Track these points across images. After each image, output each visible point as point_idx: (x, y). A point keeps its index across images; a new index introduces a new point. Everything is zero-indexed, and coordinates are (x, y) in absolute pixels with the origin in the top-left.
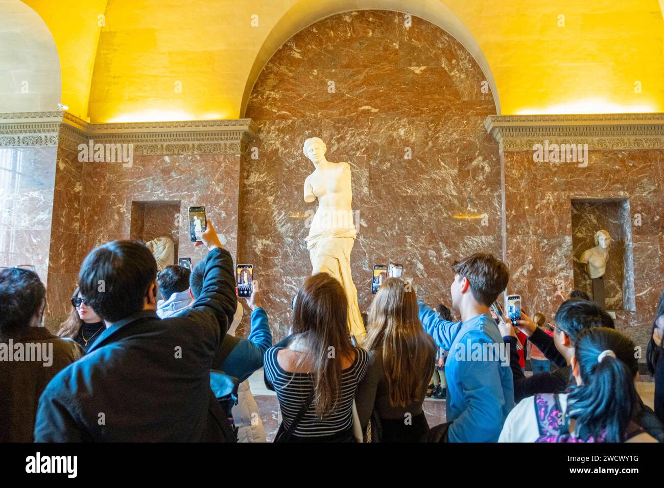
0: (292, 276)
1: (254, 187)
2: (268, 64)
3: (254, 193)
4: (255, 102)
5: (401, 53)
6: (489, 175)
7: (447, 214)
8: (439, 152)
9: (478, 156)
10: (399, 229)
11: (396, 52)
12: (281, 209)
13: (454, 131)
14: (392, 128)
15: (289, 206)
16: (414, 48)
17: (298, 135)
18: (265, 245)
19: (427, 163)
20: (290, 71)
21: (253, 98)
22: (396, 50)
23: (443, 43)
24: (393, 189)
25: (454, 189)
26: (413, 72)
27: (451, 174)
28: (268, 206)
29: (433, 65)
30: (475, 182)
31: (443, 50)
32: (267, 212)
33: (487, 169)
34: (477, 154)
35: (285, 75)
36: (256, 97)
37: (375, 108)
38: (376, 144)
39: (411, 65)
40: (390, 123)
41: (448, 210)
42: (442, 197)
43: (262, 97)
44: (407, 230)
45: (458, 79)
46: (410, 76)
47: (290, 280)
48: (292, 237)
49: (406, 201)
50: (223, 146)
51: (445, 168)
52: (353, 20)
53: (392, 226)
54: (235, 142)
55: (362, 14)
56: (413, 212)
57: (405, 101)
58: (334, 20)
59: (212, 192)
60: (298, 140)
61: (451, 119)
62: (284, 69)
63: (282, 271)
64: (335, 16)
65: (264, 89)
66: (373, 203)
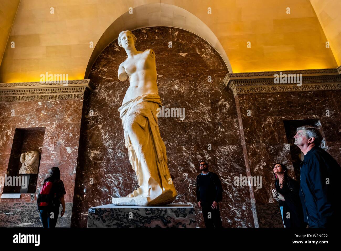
0: (112, 173)
1: (90, 119)
2: (101, 54)
3: (90, 123)
4: (93, 73)
5: (174, 47)
6: (229, 109)
7: (206, 132)
8: (198, 97)
9: (222, 99)
10: (178, 142)
12: (106, 132)
13: (206, 86)
14: (170, 85)
15: (111, 130)
16: (181, 44)
17: (117, 90)
18: (96, 154)
19: (192, 103)
20: (113, 57)
21: (93, 71)
23: (196, 41)
24: (173, 119)
25: (209, 118)
26: (181, 56)
27: (207, 110)
28: (98, 130)
29: (191, 52)
30: (221, 113)
31: (197, 44)
32: (98, 134)
33: (228, 106)
34: (221, 98)
35: (111, 59)
36: (94, 71)
37: (161, 75)
39: (179, 53)
40: (169, 82)
41: (207, 130)
42: (203, 122)
43: (97, 70)
44: (182, 142)
45: (206, 58)
46: (180, 58)
47: (111, 176)
48: (112, 149)
49: (181, 126)
50: (73, 95)
51: (203, 106)
52: (147, 31)
53: (174, 140)
54: (81, 93)
55: (152, 29)
56: (186, 132)
57: (177, 71)
58: (137, 32)
59: (65, 122)
60: (117, 93)
61: (204, 79)
62: (109, 56)
63: (106, 170)
64: (138, 30)
65: (99, 67)
66: (161, 127)
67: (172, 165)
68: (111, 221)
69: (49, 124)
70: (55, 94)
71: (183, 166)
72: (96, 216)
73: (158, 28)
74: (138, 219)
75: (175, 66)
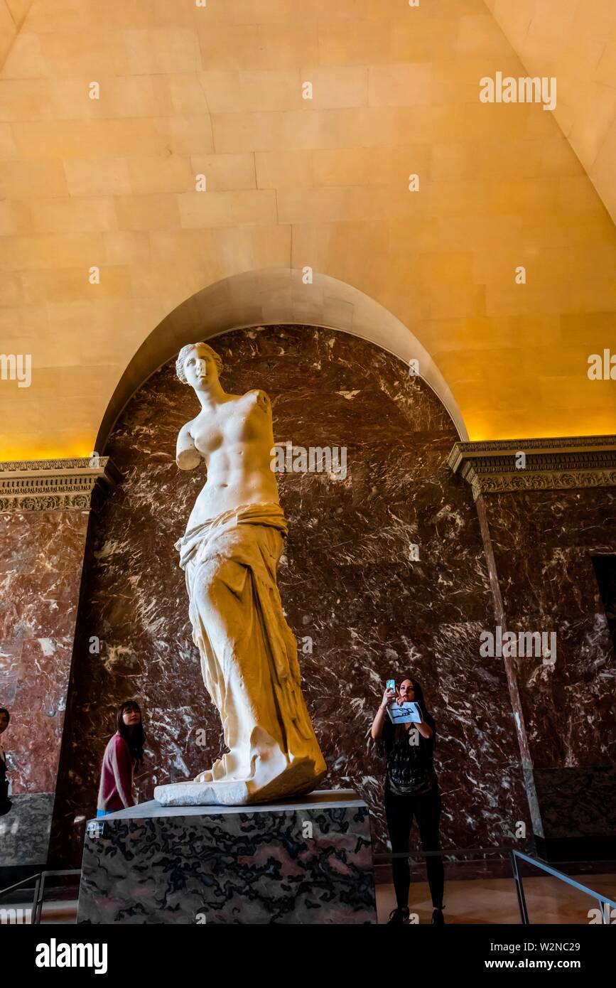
0: (164, 707)
1: (108, 562)
2: (140, 391)
3: (108, 571)
4: (119, 441)
5: (325, 375)
6: (464, 530)
7: (409, 590)
8: (388, 500)
9: (445, 504)
10: (337, 616)
11: (318, 374)
12: (151, 595)
13: (406, 472)
15: (164, 589)
16: (342, 369)
17: (182, 484)
18: (121, 655)
19: (372, 517)
20: (171, 400)
21: (117, 435)
22: (318, 372)
23: (380, 361)
24: (325, 557)
26: (343, 397)
27: (408, 532)
28: (130, 591)
29: (368, 388)
30: (444, 541)
31: (381, 371)
32: (129, 600)
33: (459, 522)
34: (442, 501)
35: (165, 404)
36: (121, 434)
38: (297, 493)
39: (339, 390)
41: (410, 584)
42: (400, 565)
43: (129, 433)
44: (349, 618)
45: (405, 405)
46: (339, 402)
47: (161, 713)
48: (166, 640)
49: (344, 574)
50: (63, 499)
51: (399, 523)
52: (258, 336)
53: (326, 613)
54: (83, 493)
55: (270, 329)
56: (357, 590)
57: (335, 435)
58: (232, 336)
59: (38, 570)
60: (181, 491)
61: (400, 456)
62: (162, 397)
63: (148, 699)
64: (235, 331)
65: (133, 423)
66: (295, 580)
67: (323, 678)
68: (149, 854)
70: (11, 497)
71: (353, 680)
72: (107, 843)
73: (286, 328)
74: (221, 846)
75: (330, 422)
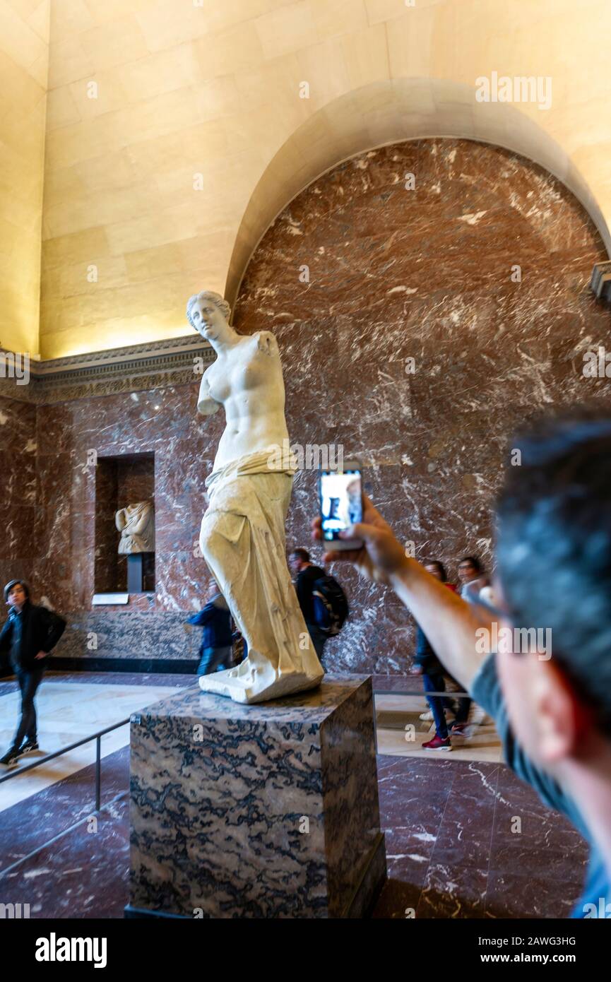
2: (257, 250)
4: (244, 306)
5: (446, 199)
8: (517, 338)
10: (462, 463)
11: (437, 199)
13: (540, 302)
14: (440, 313)
16: (465, 187)
17: (305, 344)
19: (499, 358)
20: (287, 255)
21: (241, 300)
22: (437, 196)
23: (509, 169)
24: (449, 405)
25: (546, 393)
26: (466, 223)
27: (540, 371)
29: (496, 206)
31: (512, 181)
34: (582, 332)
35: (281, 261)
36: (245, 299)
37: (412, 288)
38: (417, 341)
39: (461, 214)
40: (436, 306)
42: (528, 407)
43: (253, 297)
44: (475, 464)
45: (540, 220)
46: (462, 230)
49: (469, 421)
51: (529, 363)
52: (369, 165)
53: (451, 461)
55: (382, 152)
56: (483, 436)
57: (457, 270)
58: (342, 170)
59: (193, 435)
60: (305, 350)
61: (533, 285)
62: (278, 254)
63: (296, 539)
64: (344, 163)
65: (255, 286)
66: (418, 429)
67: (449, 520)
69: (160, 442)
70: (162, 372)
71: (479, 522)
73: (400, 148)
74: (216, 740)
75: (452, 256)
